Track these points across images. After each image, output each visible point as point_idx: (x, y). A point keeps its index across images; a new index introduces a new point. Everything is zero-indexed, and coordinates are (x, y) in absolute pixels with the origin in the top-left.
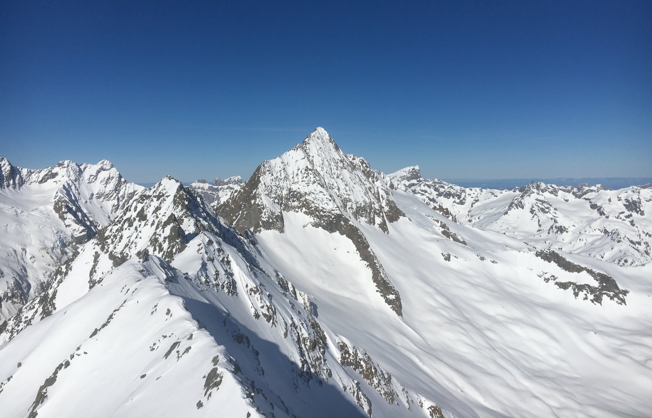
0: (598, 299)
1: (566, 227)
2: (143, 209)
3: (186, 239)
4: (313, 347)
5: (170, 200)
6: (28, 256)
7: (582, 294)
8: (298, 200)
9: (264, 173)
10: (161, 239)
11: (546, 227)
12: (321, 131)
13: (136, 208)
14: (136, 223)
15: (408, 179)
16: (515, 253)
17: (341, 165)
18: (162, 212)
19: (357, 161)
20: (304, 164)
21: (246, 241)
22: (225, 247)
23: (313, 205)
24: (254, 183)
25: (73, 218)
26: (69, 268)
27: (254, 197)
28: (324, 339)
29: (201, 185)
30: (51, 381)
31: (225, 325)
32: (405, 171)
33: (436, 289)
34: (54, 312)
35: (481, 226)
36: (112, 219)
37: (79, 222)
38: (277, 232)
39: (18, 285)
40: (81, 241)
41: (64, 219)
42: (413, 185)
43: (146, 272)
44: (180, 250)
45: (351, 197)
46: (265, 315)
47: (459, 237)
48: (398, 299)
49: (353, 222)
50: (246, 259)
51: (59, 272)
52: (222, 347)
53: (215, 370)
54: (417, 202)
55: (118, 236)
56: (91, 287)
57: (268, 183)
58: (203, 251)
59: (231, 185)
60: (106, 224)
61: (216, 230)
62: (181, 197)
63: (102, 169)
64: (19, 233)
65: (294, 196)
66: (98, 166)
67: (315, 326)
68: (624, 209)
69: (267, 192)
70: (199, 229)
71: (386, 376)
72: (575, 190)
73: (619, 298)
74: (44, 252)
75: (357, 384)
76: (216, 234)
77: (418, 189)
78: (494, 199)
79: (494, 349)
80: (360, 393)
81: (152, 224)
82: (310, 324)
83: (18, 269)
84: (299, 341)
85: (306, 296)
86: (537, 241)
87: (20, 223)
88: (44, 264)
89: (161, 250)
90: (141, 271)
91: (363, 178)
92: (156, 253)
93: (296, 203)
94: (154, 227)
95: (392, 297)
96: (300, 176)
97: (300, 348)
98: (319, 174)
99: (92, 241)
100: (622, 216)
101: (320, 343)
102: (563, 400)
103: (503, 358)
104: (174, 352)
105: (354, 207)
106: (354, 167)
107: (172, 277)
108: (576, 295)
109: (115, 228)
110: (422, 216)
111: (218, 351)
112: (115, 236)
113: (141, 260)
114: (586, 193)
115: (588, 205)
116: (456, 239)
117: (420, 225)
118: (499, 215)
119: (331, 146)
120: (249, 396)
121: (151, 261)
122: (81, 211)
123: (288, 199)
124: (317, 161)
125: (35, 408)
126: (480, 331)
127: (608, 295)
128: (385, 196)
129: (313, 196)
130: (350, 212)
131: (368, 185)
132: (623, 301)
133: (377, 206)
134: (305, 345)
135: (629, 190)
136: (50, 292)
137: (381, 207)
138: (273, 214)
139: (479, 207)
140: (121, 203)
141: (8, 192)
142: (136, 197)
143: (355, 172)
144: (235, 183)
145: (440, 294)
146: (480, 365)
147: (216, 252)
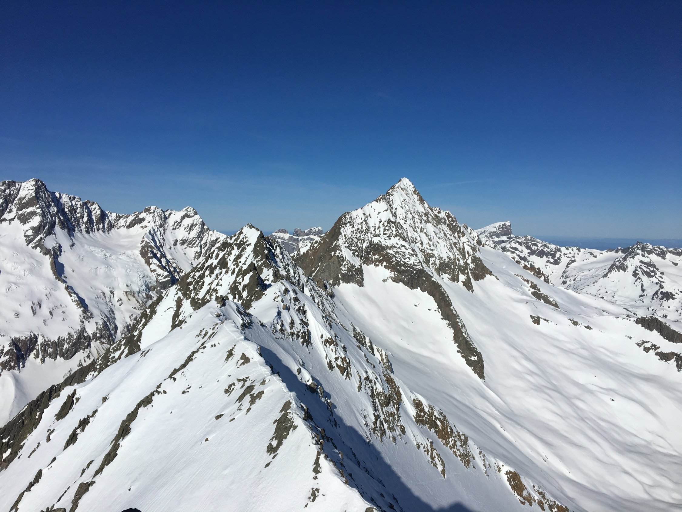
1: (673, 293)
2: (224, 257)
3: (265, 287)
4: (387, 402)
5: (250, 248)
6: (116, 298)
8: (379, 253)
9: (345, 224)
10: (241, 288)
11: (650, 292)
12: (406, 182)
13: (217, 255)
14: (217, 271)
15: (498, 235)
16: (614, 319)
17: (424, 218)
18: (243, 260)
19: (442, 215)
20: (388, 215)
21: (323, 292)
22: (302, 296)
23: (394, 259)
24: (335, 233)
25: (157, 263)
26: (153, 312)
27: (334, 249)
28: (399, 394)
29: (282, 235)
32: (495, 227)
33: (521, 352)
35: (576, 289)
36: (194, 266)
37: (163, 267)
38: (356, 286)
39: (106, 326)
40: (165, 286)
41: (149, 264)
42: (503, 242)
44: (258, 298)
45: (435, 253)
46: (339, 367)
47: (551, 300)
48: (480, 360)
49: (436, 278)
50: (323, 310)
51: (143, 315)
53: (286, 414)
54: (505, 259)
55: (199, 283)
57: (349, 234)
58: (280, 299)
59: (311, 236)
60: (189, 271)
61: (294, 280)
62: (261, 246)
63: (186, 216)
64: (108, 276)
65: (375, 249)
66: (183, 213)
67: (390, 381)
69: (347, 245)
70: (277, 278)
71: (463, 438)
74: (130, 296)
75: (432, 443)
76: (294, 283)
77: (508, 246)
78: (592, 259)
79: (583, 420)
80: (435, 452)
81: (233, 272)
82: (384, 379)
83: (106, 312)
84: (372, 396)
85: (383, 353)
86: (639, 307)
87: (109, 266)
88: (130, 307)
90: (218, 316)
91: (449, 232)
93: (375, 257)
94: (235, 274)
95: (473, 359)
96: (382, 229)
97: (374, 402)
98: (402, 227)
99: (175, 286)
101: (394, 399)
103: (593, 430)
104: (248, 395)
105: (438, 262)
106: (439, 221)
107: (248, 323)
108: (679, 367)
109: (197, 274)
110: (511, 275)
111: (289, 396)
116: (547, 302)
117: (508, 284)
119: (416, 197)
121: (229, 307)
122: (165, 257)
124: (400, 213)
125: (117, 441)
126: (568, 399)
128: (471, 252)
129: (395, 250)
130: (432, 267)
131: (454, 240)
133: (462, 263)
134: (379, 400)
136: (136, 333)
137: (466, 264)
138: (353, 266)
139: (575, 267)
140: (204, 251)
141: (98, 235)
142: (218, 245)
143: (440, 226)
144: (316, 234)
145: (527, 358)
146: (565, 434)
147: (293, 302)
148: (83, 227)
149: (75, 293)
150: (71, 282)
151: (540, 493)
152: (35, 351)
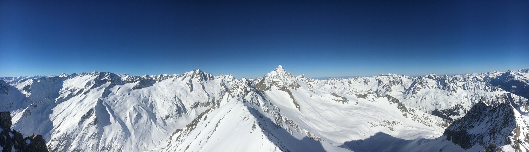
0: (343, 103)
1: (337, 87)
2: (238, 85)
3: (248, 92)
4: (279, 119)
5: (244, 83)
6: (215, 94)
7: (340, 102)
8: (275, 83)
9: (266, 77)
10: (242, 92)
11: (333, 88)
12: (280, 66)
13: (237, 85)
14: (237, 88)
15: (302, 78)
16: (326, 94)
17: (285, 74)
18: (242, 86)
19: (289, 74)
20: (276, 74)
21: (262, 93)
22: (257, 94)
23: (278, 84)
24: (264, 79)
25: (224, 87)
26: (223, 98)
27: (264, 83)
28: (281, 117)
29: (251, 80)
30: (219, 122)
31: (257, 113)
32: (301, 76)
33: (308, 104)
34: (220, 107)
35: (319, 89)
36: (232, 87)
37: (225, 88)
38: (270, 91)
39: (213, 100)
40: (225, 92)
41: (222, 87)
42: (303, 79)
43: (239, 100)
44: (246, 95)
45: (288, 82)
46: (267, 111)
47: (314, 91)
48: (299, 107)
49: (288, 88)
50: (262, 98)
51: (221, 98)
52: (256, 119)
53: (255, 124)
54: (303, 83)
55: (233, 91)
56: (227, 102)
57: (267, 79)
58: (252, 95)
59: (258, 80)
60: (230, 88)
61: (255, 90)
62: (247, 82)
63: (230, 76)
64: (213, 89)
65: (274, 82)
66: (229, 75)
67: (279, 114)
68: (348, 83)
69: (267, 81)
70: (251, 90)
71: (297, 126)
72: (339, 79)
73: (347, 102)
74: (218, 94)
75: (290, 128)
76: (255, 91)
77: (304, 80)
78: (321, 82)
79: (322, 117)
80: (290, 130)
81: (240, 89)
82: (278, 113)
83: (213, 97)
84: (275, 118)
85: (277, 107)
86: (331, 91)
87: (213, 87)
88: (218, 96)
89: (242, 95)
90: (238, 100)
91: (291, 77)
92: (241, 95)
93: (274, 84)
94: (241, 89)
95: (298, 106)
96: (275, 77)
97: (275, 119)
98: (280, 77)
99: (227, 92)
100: (348, 84)
101: (280, 118)
102: (337, 126)
103: (324, 119)
104: (245, 119)
105: (289, 85)
106: (288, 75)
107: (245, 101)
108: (339, 102)
109: (232, 89)
110: (305, 87)
111: (255, 119)
112: (232, 91)
113: (238, 97)
114: (340, 80)
115: (341, 82)
116: (313, 92)
117: (304, 89)
118: (323, 85)
119: (283, 70)
120: (263, 131)
121: (240, 97)
122: (225, 85)
123: (272, 83)
124: (279, 74)
125: (216, 128)
126: (319, 113)
127: (345, 102)
128: (296, 82)
129: (278, 82)
130: (287, 86)
131: (292, 79)
132: (348, 103)
133: (294, 84)
134: (277, 119)
135: (349, 79)
136: (219, 102)
137: (295, 85)
138: (269, 86)
139: (318, 84)
140: (233, 84)
141: (211, 81)
142: (237, 82)
143: (289, 76)
144: (260, 79)
145: (309, 105)
146: (319, 121)
147: (255, 96)
148: (208, 79)
149: (207, 93)
150: (206, 91)
151: (314, 136)
152: (199, 105)
